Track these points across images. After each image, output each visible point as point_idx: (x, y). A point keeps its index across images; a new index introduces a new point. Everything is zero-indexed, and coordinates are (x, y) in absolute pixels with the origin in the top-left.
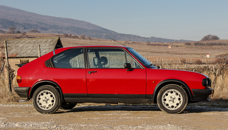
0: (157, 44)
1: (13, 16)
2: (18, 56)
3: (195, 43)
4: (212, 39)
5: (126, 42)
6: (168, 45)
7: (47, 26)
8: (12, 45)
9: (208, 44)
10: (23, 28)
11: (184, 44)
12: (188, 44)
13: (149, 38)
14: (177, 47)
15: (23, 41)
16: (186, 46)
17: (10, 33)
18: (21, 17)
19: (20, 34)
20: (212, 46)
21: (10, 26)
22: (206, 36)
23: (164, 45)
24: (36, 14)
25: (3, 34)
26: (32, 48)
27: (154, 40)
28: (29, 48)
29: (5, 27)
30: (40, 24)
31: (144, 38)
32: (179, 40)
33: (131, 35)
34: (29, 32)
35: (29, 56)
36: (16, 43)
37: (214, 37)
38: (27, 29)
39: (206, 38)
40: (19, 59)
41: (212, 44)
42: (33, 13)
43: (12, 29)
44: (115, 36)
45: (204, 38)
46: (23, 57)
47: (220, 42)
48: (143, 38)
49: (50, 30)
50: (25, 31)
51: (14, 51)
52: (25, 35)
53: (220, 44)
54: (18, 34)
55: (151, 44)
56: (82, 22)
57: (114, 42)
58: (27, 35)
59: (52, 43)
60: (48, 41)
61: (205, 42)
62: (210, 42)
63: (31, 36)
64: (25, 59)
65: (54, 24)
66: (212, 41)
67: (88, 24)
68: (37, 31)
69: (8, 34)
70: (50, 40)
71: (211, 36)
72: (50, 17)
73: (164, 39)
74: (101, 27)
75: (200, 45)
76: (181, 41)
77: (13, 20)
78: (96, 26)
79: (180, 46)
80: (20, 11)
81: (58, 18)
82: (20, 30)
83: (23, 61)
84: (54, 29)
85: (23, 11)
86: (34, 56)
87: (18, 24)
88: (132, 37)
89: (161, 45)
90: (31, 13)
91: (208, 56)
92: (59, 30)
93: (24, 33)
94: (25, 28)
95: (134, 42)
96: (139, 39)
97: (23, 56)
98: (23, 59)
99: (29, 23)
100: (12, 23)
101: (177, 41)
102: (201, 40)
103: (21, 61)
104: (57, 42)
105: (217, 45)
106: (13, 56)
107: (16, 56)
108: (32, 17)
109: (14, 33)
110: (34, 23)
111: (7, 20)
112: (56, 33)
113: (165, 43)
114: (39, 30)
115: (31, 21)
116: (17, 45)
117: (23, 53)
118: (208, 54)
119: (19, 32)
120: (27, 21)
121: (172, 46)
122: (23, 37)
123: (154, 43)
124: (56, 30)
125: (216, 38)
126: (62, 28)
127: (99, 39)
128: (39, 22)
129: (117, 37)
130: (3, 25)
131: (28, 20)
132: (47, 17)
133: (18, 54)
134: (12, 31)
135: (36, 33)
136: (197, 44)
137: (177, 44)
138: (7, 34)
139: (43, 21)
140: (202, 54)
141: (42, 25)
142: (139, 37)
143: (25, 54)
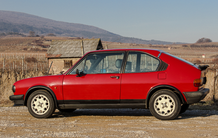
0: (158, 46)
1: (32, 22)
2: (62, 56)
3: (191, 45)
4: (205, 42)
5: (131, 44)
6: (167, 47)
7: (61, 30)
8: (56, 46)
9: (202, 46)
10: (40, 32)
11: (182, 46)
12: (185, 46)
13: (149, 41)
14: (176, 48)
15: (66, 42)
16: (184, 47)
17: (30, 37)
18: (39, 23)
19: (39, 37)
20: (206, 48)
21: (29, 30)
22: (201, 39)
23: (164, 47)
24: (52, 20)
25: (24, 37)
26: (75, 49)
27: (154, 43)
28: (72, 49)
29: (25, 32)
30: (55, 29)
31: (146, 41)
32: (176, 43)
33: (134, 38)
34: (46, 36)
35: (72, 56)
36: (60, 44)
37: (207, 40)
38: (44, 33)
39: (201, 41)
40: (63, 59)
41: (206, 46)
42: (49, 19)
43: (32, 33)
44: (120, 39)
45: (199, 41)
46: (67, 58)
47: (213, 44)
48: (144, 40)
49: (63, 34)
50: (43, 35)
51: (58, 52)
52: (43, 38)
53: (213, 46)
54: (37, 38)
55: (152, 46)
56: (91, 27)
57: (121, 44)
58: (45, 38)
59: (93, 44)
60: (90, 42)
61: (200, 44)
62: (204, 44)
63: (48, 39)
64: (69, 59)
65: (67, 29)
66: (206, 44)
67: (97, 29)
68: (53, 35)
69: (29, 38)
70: (91, 42)
71: (205, 39)
72: (63, 22)
73: (163, 42)
74: (108, 32)
75: (196, 47)
76: (178, 44)
77: (32, 25)
78: (104, 30)
79: (178, 48)
80: (37, 17)
81: (71, 24)
82: (38, 34)
83: (66, 61)
84: (67, 33)
85: (40, 17)
86: (77, 56)
87: (36, 29)
88: (134, 40)
89: (162, 47)
90: (47, 19)
91: (204, 56)
92: (72, 34)
93: (43, 37)
94: (42, 33)
95: (138, 45)
96: (141, 41)
97: (67, 56)
98: (67, 59)
99: (46, 28)
100: (31, 28)
101: (174, 44)
102: (196, 42)
103: (64, 61)
104: (98, 43)
105: (210, 47)
106: (57, 56)
107: (60, 56)
108: (48, 23)
109: (33, 37)
110: (50, 28)
111: (27, 25)
112: (69, 36)
113: (165, 45)
114: (54, 34)
115: (47, 26)
116: (60, 46)
117: (67, 54)
118: (203, 55)
119: (38, 36)
120: (44, 27)
121: (171, 48)
122: (41, 40)
123: (155, 45)
124: (69, 34)
125: (209, 41)
126: (74, 32)
127: (108, 42)
128: (54, 27)
129: (122, 40)
130: (23, 30)
131: (45, 25)
132: (61, 22)
133: (62, 54)
134: (32, 34)
135: (52, 37)
136: (193, 46)
137: (175, 46)
138: (27, 38)
139: (58, 26)
140: (198, 55)
141: (56, 29)
142: (141, 40)
143: (69, 55)
